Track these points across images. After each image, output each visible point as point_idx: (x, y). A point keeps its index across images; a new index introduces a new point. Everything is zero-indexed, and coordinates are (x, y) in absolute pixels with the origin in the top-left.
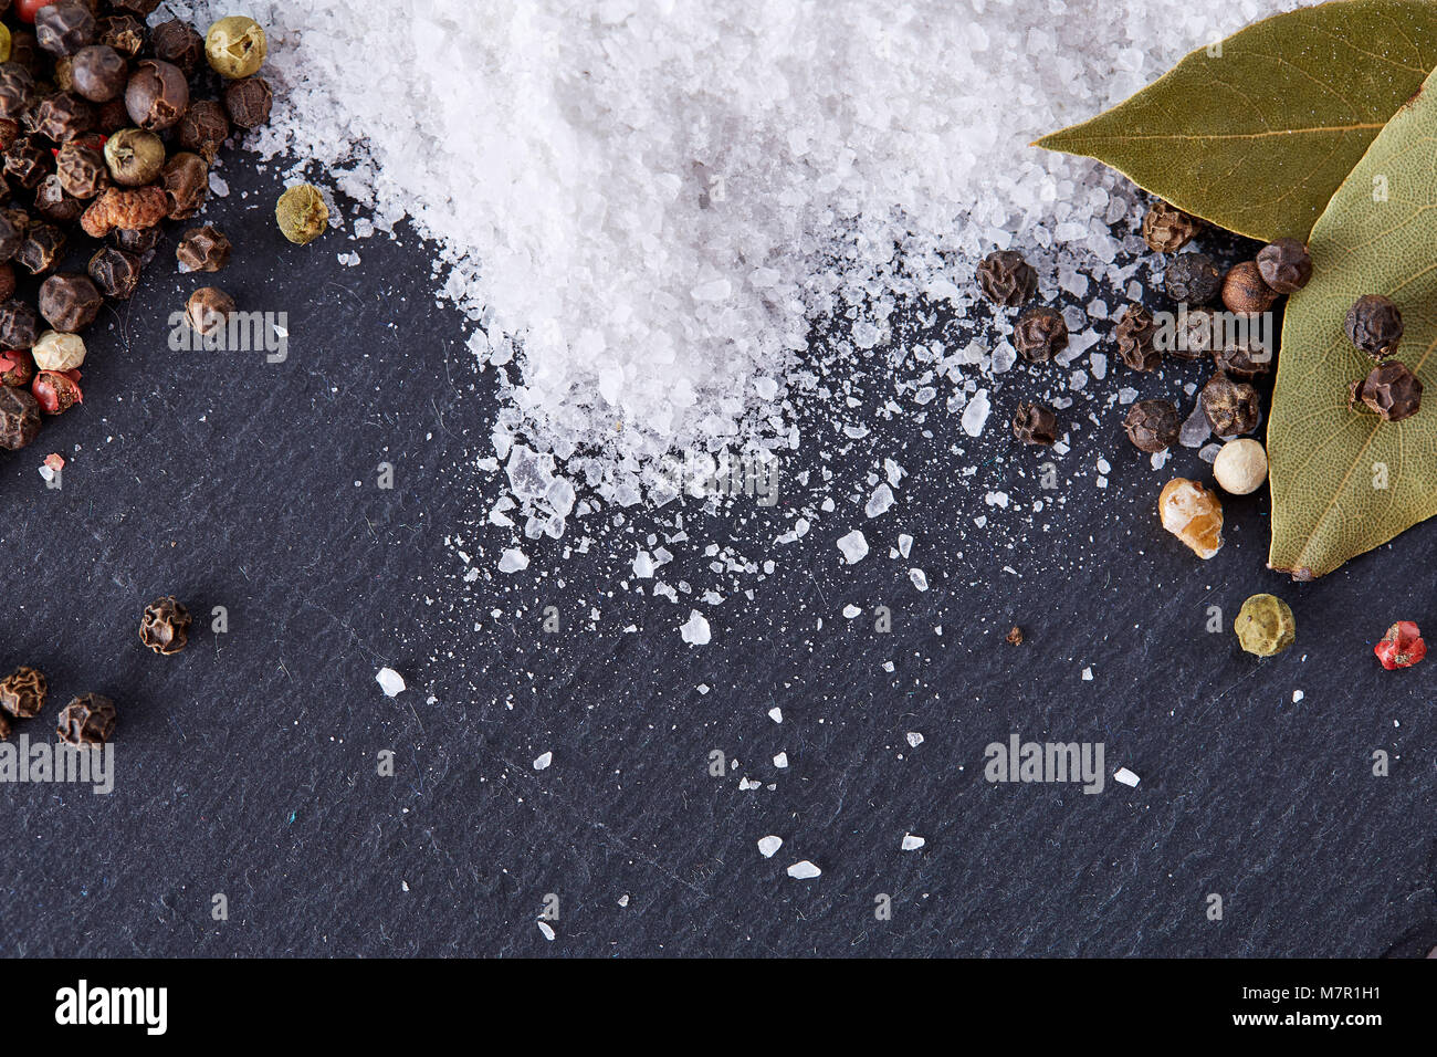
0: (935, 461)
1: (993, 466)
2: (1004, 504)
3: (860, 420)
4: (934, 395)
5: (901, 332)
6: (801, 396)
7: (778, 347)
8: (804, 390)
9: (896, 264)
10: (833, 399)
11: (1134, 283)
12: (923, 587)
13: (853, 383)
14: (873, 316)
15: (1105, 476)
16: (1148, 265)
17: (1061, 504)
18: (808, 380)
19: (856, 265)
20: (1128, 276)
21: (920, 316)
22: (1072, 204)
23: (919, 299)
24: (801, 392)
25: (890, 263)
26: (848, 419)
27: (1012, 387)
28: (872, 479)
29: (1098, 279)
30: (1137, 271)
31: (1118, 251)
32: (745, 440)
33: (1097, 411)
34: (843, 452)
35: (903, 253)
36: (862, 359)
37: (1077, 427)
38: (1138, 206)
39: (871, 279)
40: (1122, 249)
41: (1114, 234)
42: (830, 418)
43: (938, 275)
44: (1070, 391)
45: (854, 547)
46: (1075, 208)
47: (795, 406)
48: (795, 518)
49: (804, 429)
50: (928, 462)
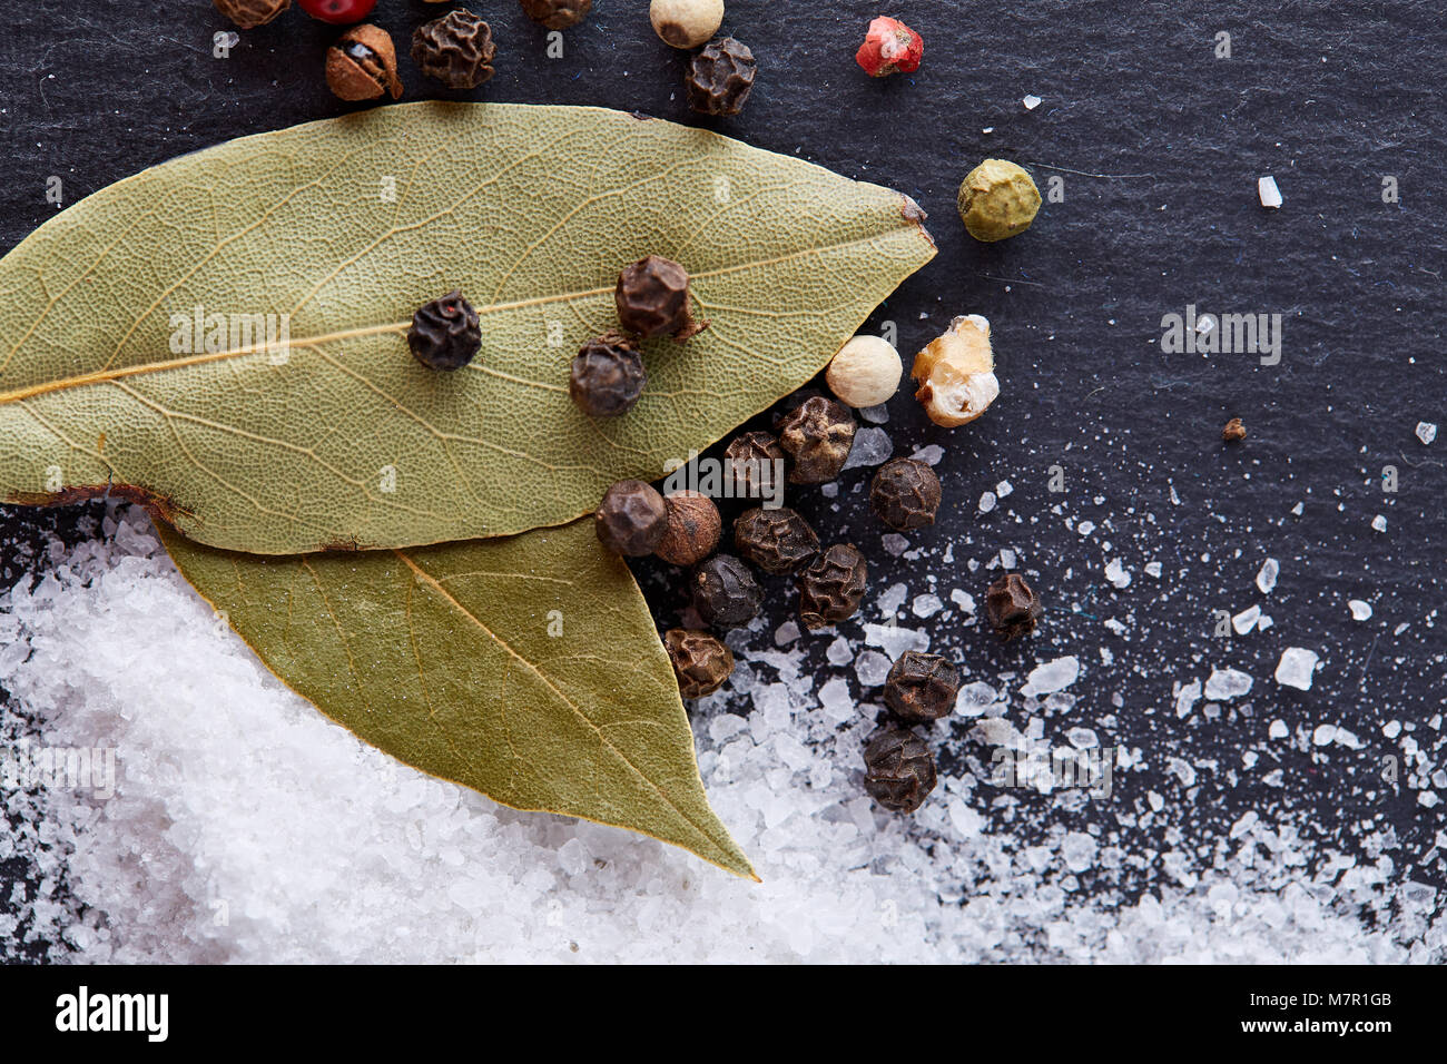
0: (1136, 669)
1: (1089, 608)
2: (1117, 561)
3: (1166, 777)
4: (1075, 731)
5: (1042, 819)
6: (1197, 855)
7: (1172, 923)
8: (1188, 858)
9: (983, 888)
10: (1170, 823)
11: (780, 642)
12: (1273, 564)
13: (1138, 818)
14: (1053, 860)
15: (995, 492)
16: (748, 645)
17: (1063, 508)
18: (1175, 863)
19: (1020, 924)
20: (778, 654)
21: (1009, 816)
22: (763, 775)
23: (994, 832)
24: (1194, 860)
25: (987, 894)
26: (1176, 789)
27: (994, 662)
28: (1212, 712)
29: (809, 680)
30: (765, 650)
31: (764, 687)
32: (1291, 869)
33: (938, 559)
34: (1213, 765)
35: (965, 889)
36: (1106, 831)
37: (973, 564)
38: (701, 709)
39: (1020, 897)
40: (757, 684)
41: (750, 706)
42: (1192, 808)
43: (954, 837)
44: (944, 604)
45: (1297, 668)
46: (762, 768)
47: (1212, 852)
48: (1321, 749)
49: (1226, 823)
50: (1144, 674)
